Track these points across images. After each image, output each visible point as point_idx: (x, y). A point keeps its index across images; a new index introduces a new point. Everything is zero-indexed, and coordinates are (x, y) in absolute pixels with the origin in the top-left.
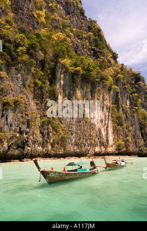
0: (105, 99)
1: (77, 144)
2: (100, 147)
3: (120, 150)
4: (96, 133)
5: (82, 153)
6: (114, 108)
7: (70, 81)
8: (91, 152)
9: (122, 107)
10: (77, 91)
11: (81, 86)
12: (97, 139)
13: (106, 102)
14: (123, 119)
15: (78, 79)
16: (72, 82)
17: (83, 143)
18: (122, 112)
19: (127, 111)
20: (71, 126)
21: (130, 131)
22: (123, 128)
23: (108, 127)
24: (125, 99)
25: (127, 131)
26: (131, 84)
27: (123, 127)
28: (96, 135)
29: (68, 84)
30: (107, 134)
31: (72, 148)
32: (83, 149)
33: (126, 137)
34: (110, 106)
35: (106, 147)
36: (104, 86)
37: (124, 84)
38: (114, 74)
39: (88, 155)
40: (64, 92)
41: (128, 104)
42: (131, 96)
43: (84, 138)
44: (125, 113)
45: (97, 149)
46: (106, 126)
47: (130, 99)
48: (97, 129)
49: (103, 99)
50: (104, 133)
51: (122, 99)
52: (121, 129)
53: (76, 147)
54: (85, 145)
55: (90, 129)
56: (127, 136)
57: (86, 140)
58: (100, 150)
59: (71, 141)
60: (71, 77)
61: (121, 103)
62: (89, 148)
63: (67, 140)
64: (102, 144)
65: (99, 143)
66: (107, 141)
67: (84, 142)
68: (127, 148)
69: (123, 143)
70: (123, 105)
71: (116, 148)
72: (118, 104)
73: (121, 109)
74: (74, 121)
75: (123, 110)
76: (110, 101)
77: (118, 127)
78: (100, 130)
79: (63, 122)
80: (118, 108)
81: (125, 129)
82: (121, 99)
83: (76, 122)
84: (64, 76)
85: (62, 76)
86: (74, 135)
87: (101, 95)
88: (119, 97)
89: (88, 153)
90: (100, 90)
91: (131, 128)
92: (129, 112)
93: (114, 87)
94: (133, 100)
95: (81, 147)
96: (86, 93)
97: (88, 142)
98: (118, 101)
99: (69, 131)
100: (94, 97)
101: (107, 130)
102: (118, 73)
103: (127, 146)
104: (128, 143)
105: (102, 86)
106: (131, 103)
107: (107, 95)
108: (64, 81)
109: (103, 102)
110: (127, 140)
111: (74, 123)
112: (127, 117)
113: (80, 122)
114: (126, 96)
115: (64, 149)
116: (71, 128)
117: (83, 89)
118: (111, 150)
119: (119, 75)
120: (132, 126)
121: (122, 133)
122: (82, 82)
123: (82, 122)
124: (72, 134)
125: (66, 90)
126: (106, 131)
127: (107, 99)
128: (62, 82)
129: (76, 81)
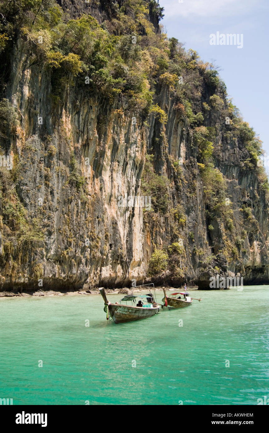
0: (132, 140)
1: (59, 260)
2: (113, 268)
3: (157, 273)
4: (107, 231)
5: (72, 281)
6: (149, 164)
7: (47, 88)
8: (92, 279)
9: (168, 161)
10: (64, 118)
11: (74, 103)
12: (107, 247)
13: (133, 150)
14: (169, 194)
15: (68, 85)
16: (53, 91)
17: (74, 257)
18: (165, 176)
19: (179, 174)
20: (47, 212)
21: (182, 226)
22: (166, 219)
23: (133, 215)
24: (175, 139)
25: (175, 225)
26: (192, 99)
27: (168, 214)
28: (106, 237)
29: (41, 96)
30: (130, 233)
31: (48, 268)
32: (74, 271)
33: (172, 241)
34: (142, 161)
35: (126, 266)
36: (131, 107)
37: (177, 100)
38: (154, 69)
39: (85, 286)
40: (30, 118)
41: (183, 154)
42: (191, 132)
43: (77, 245)
44: (174, 177)
45: (106, 272)
46: (128, 214)
47: (188, 140)
48: (108, 222)
49: (127, 140)
50: (122, 231)
51: (169, 141)
52: (162, 220)
53: (57, 267)
54: (79, 263)
55: (93, 222)
56: (174, 238)
57: (83, 250)
58: (113, 275)
59: (48, 251)
60: (49, 78)
61: (167, 151)
62: (87, 269)
63: (38, 250)
64: (118, 259)
65: (112, 256)
66: (130, 251)
67: (79, 254)
68: (172, 269)
69: (165, 256)
70: (171, 157)
71: (147, 268)
72: (159, 152)
73: (164, 168)
74: (55, 200)
75: (169, 169)
76: (142, 146)
77: (156, 216)
78: (114, 223)
79: (27, 201)
80: (157, 164)
81: (171, 220)
82: (165, 140)
83: (59, 203)
84: (34, 76)
85: (28, 73)
86: (54, 237)
87: (123, 132)
88: (163, 134)
89: (85, 282)
90: (119, 116)
91: (185, 218)
92: (183, 177)
93: (155, 109)
94: (195, 143)
95: (70, 267)
96: (86, 122)
97: (87, 254)
98: (160, 144)
99: (45, 226)
100: (105, 134)
101: (130, 223)
102: (163, 67)
103: (173, 264)
104: (175, 256)
105: (125, 106)
106: (190, 153)
107: (138, 131)
108: (32, 87)
109: (127, 148)
110: (175, 250)
111: (55, 204)
112: (177, 189)
113: (70, 201)
114: (179, 132)
115: (31, 272)
116: (49, 218)
117: (78, 113)
118: (136, 275)
119: (167, 74)
120: (188, 212)
121: (162, 231)
122: (77, 93)
123: (74, 203)
124: (50, 234)
125: (36, 115)
126: (127, 225)
127: (135, 143)
128: (26, 91)
129: (63, 90)
